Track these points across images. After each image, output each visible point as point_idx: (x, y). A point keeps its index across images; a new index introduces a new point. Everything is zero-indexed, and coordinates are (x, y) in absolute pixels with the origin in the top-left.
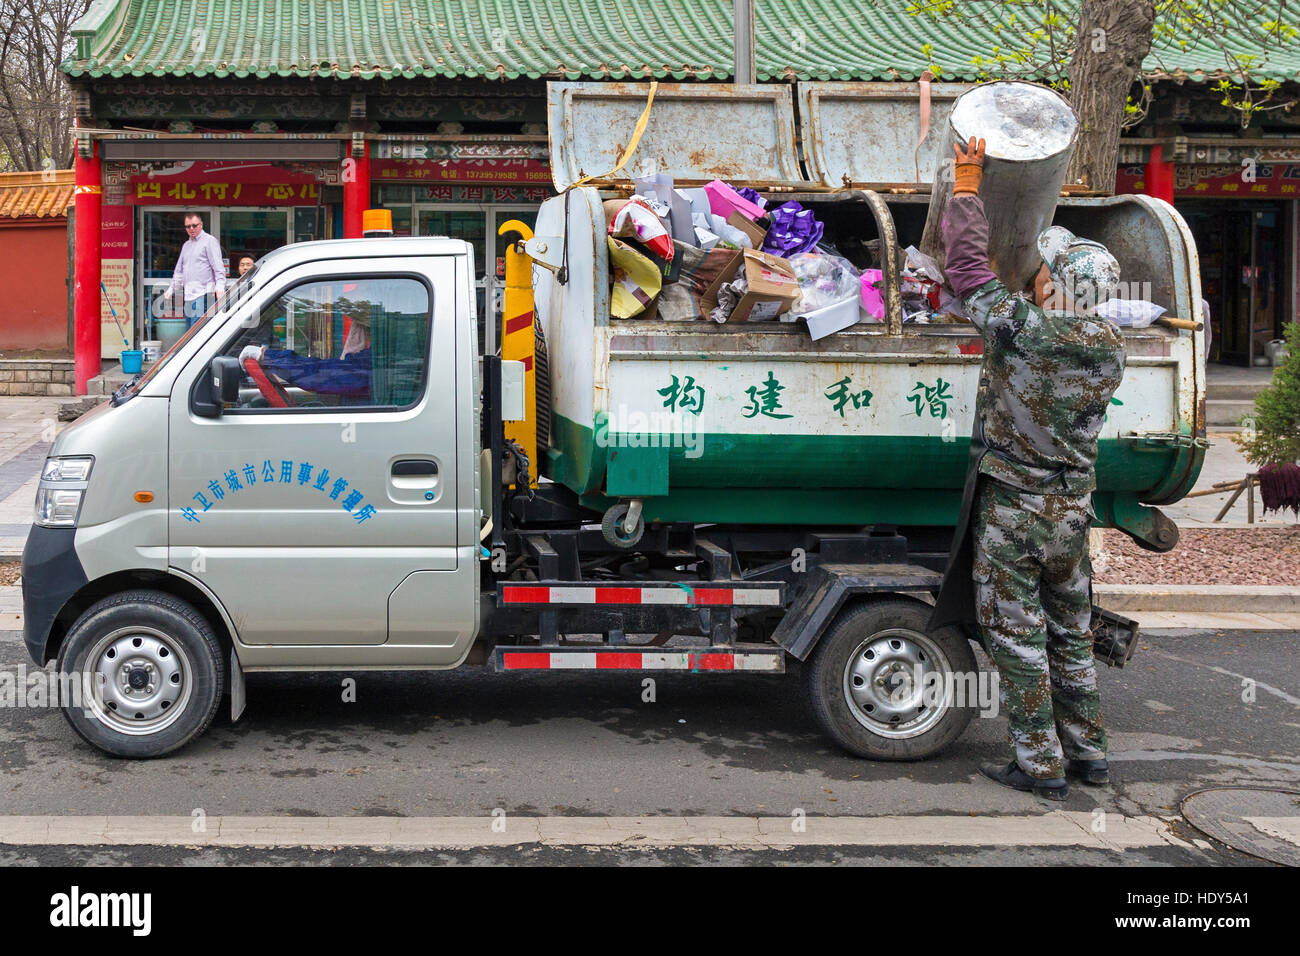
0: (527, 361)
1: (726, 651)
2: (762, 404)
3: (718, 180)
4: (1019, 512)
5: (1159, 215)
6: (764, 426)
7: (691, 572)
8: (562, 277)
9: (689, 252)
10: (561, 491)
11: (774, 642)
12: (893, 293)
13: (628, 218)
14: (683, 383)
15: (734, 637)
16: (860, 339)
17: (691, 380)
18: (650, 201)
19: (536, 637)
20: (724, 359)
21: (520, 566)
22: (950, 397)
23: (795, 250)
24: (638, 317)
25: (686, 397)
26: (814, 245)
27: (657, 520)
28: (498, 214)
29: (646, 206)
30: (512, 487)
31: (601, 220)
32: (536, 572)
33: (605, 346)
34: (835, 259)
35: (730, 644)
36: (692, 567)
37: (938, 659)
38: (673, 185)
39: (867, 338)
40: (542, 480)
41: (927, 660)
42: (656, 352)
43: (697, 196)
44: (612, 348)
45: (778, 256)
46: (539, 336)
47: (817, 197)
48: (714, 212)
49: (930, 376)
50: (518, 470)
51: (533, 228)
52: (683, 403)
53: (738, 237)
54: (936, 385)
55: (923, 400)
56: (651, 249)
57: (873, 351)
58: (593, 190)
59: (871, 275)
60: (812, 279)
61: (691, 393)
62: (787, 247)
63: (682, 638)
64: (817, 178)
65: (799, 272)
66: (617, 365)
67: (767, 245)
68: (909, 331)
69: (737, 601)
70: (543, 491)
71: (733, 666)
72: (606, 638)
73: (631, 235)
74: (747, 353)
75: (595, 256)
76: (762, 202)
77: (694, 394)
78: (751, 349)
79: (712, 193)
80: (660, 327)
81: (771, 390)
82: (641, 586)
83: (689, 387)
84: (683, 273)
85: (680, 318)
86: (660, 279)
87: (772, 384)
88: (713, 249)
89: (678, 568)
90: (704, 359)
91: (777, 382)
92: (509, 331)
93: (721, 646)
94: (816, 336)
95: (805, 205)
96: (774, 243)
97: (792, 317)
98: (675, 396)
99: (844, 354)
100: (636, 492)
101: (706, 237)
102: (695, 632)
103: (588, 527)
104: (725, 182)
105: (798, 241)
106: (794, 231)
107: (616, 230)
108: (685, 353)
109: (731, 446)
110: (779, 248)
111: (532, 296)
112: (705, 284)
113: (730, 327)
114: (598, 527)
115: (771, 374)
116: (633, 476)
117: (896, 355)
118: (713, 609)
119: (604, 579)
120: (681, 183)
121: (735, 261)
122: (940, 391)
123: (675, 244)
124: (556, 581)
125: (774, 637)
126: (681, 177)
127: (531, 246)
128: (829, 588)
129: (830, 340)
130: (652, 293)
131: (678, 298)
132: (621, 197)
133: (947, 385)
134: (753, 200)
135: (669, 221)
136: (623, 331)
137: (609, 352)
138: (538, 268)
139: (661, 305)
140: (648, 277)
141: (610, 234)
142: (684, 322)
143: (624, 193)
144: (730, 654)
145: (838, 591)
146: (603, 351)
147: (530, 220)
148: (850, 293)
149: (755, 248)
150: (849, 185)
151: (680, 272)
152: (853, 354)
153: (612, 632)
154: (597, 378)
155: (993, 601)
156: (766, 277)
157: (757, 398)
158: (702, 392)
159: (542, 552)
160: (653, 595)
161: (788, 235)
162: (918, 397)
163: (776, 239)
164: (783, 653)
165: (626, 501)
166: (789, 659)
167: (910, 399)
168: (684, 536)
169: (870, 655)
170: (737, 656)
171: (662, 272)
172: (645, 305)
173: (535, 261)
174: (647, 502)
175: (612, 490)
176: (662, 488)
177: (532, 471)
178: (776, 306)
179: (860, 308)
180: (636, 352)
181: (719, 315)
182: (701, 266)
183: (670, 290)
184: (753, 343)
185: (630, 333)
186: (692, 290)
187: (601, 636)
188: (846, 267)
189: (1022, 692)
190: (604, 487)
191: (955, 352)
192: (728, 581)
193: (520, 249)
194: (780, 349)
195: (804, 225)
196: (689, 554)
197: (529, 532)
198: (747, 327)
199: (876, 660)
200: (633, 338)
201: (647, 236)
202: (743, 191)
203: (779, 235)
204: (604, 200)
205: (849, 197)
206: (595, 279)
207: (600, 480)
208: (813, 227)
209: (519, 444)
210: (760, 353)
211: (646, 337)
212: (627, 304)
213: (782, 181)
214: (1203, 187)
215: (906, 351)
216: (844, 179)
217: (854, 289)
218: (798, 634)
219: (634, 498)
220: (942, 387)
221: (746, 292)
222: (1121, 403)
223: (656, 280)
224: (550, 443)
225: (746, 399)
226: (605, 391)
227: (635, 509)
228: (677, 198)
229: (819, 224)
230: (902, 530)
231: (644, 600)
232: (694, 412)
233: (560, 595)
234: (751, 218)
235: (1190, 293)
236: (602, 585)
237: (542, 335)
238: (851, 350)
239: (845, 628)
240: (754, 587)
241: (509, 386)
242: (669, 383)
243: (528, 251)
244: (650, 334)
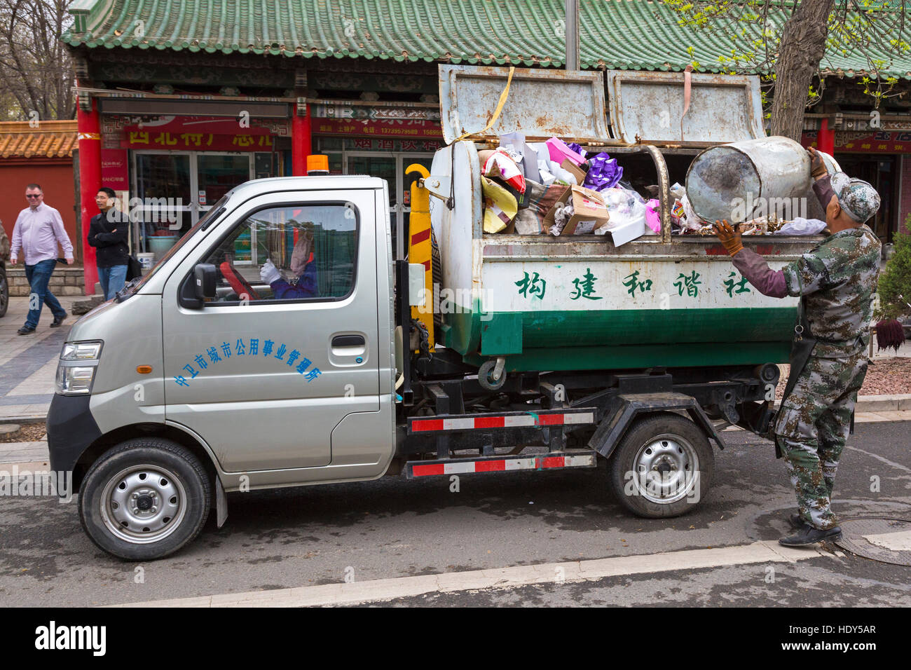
0: (426, 264)
1: (559, 455)
2: (583, 290)
3: (555, 137)
6: (584, 305)
7: (537, 404)
8: (450, 204)
9: (536, 188)
10: (450, 353)
11: (590, 447)
12: (666, 215)
13: (495, 164)
14: (532, 277)
15: (564, 446)
16: (645, 246)
17: (537, 275)
18: (509, 152)
19: (434, 454)
20: (558, 260)
21: (423, 406)
22: (700, 283)
23: (603, 187)
24: (502, 232)
25: (534, 287)
26: (617, 182)
27: (515, 370)
28: (404, 159)
29: (507, 155)
30: (417, 352)
31: (477, 165)
32: (434, 409)
33: (480, 253)
34: (630, 192)
35: (562, 450)
36: (538, 401)
37: (690, 452)
38: (524, 140)
39: (649, 245)
40: (438, 346)
41: (683, 454)
42: (514, 257)
43: (541, 148)
44: (484, 254)
45: (594, 190)
46: (435, 246)
47: (619, 150)
48: (551, 160)
49: (688, 270)
50: (421, 340)
51: (429, 170)
52: (531, 291)
53: (569, 177)
54: (691, 275)
55: (683, 285)
56: (510, 185)
57: (653, 254)
58: (471, 143)
59: (653, 203)
60: (616, 206)
61: (537, 284)
62: (600, 184)
63: (531, 448)
64: (619, 137)
65: (607, 201)
66: (488, 265)
67: (587, 183)
68: (675, 240)
69: (566, 422)
70: (438, 354)
71: (563, 465)
72: (481, 451)
73: (497, 175)
74: (573, 256)
75: (473, 190)
76: (584, 153)
77: (539, 284)
78: (576, 253)
79: (551, 146)
80: (516, 239)
81: (588, 281)
82: (504, 415)
83: (536, 280)
84: (532, 202)
85: (530, 233)
86: (516, 206)
87: (590, 277)
88: (551, 185)
89: (528, 402)
90: (545, 260)
91: (592, 275)
92: (414, 243)
93: (556, 452)
94: (617, 244)
95: (611, 155)
96: (591, 181)
97: (602, 231)
98: (526, 286)
99: (635, 256)
100: (501, 352)
101: (548, 178)
102: (540, 444)
103: (468, 377)
104: (560, 138)
105: (606, 180)
106: (604, 172)
107: (487, 171)
108: (533, 256)
109: (563, 319)
110: (595, 184)
111: (430, 218)
112: (547, 209)
113: (563, 238)
114: (476, 377)
115: (588, 270)
116: (499, 341)
117: (667, 256)
118: (551, 428)
119: (480, 412)
120: (530, 139)
121: (566, 194)
122: (694, 279)
123: (526, 181)
124: (448, 415)
125: (590, 444)
126: (531, 135)
127: (429, 183)
128: (624, 411)
129: (626, 247)
130: (511, 215)
131: (528, 219)
132: (490, 149)
133: (698, 275)
134: (578, 152)
135: (522, 166)
136: (491, 242)
137: (482, 257)
138: (434, 198)
139: (517, 224)
140: (508, 204)
141: (483, 174)
142: (532, 236)
143: (492, 146)
144: (562, 457)
145: (630, 412)
146: (478, 256)
147: (428, 164)
148: (639, 215)
149: (579, 184)
150: (639, 142)
151: (530, 201)
152: (640, 256)
153: (485, 447)
154: (475, 275)
155: (797, 421)
156: (586, 204)
157: (580, 286)
158: (544, 283)
159: (438, 396)
160: (511, 421)
161: (600, 176)
162: (680, 283)
163: (592, 178)
164: (595, 454)
165: (494, 358)
166: (599, 458)
167: (675, 285)
168: (532, 380)
169: (649, 452)
170: (566, 458)
171: (518, 201)
172: (506, 224)
173: (431, 193)
174: (508, 358)
175: (484, 352)
176: (518, 349)
177: (431, 340)
178: (592, 224)
179: (646, 225)
180: (501, 257)
181: (555, 230)
182: (545, 196)
183: (523, 214)
184: (577, 249)
185: (497, 243)
186: (538, 213)
187: (478, 450)
188: (636, 197)
189: (810, 473)
190: (480, 350)
191: (704, 254)
192: (561, 409)
193: (421, 185)
194: (594, 253)
195: (610, 169)
196: (536, 392)
197: (429, 382)
198: (574, 239)
199: (653, 455)
200: (498, 247)
201: (508, 176)
202: (571, 145)
203: (594, 176)
204: (478, 150)
205: (639, 150)
206: (473, 206)
207: (477, 345)
208: (616, 170)
209: (421, 322)
210: (582, 256)
211: (507, 246)
212: (494, 223)
213: (596, 139)
214: (850, 146)
215: (674, 253)
216: (636, 138)
217: (641, 212)
218: (605, 441)
219: (499, 356)
220: (695, 276)
221: (573, 214)
223: (513, 206)
224: (442, 321)
225: (573, 287)
226: (480, 283)
227: (500, 364)
228: (528, 149)
229: (620, 169)
230: (669, 370)
231: (506, 425)
232: (538, 296)
233: (451, 424)
234: (576, 164)
236: (478, 416)
237: (437, 245)
238: (639, 253)
239: (634, 435)
240: (577, 412)
241: (414, 281)
242: (522, 277)
243: (426, 186)
244: (510, 244)
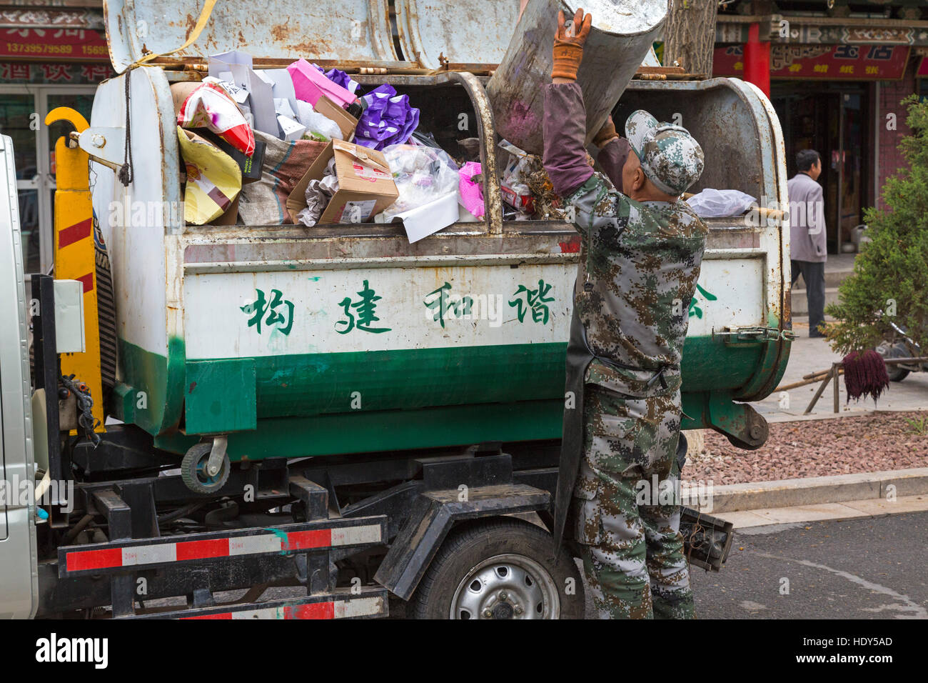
0: (86, 281)
1: (325, 599)
2: (357, 318)
3: (303, 60)
4: (625, 420)
5: (750, 100)
6: (361, 342)
7: (286, 514)
8: (126, 176)
9: (273, 145)
10: (133, 433)
11: (377, 584)
12: (493, 187)
13: (201, 105)
14: (270, 297)
15: (333, 583)
16: (459, 241)
17: (279, 294)
18: (226, 84)
19: (110, 608)
20: (315, 268)
21: (87, 526)
22: (551, 299)
23: (389, 141)
24: (216, 222)
25: (273, 314)
26: (410, 135)
27: (246, 457)
29: (221, 90)
30: (73, 433)
31: (168, 107)
32: (105, 531)
33: (178, 259)
34: (432, 150)
35: (329, 590)
36: (287, 508)
37: (544, 584)
38: (252, 65)
39: (467, 238)
40: (110, 421)
41: (534, 585)
42: (237, 263)
43: (279, 78)
44: (186, 261)
45: (371, 147)
46: (100, 248)
47: (413, 80)
48: (299, 97)
49: (531, 278)
50: (79, 412)
51: (89, 121)
52: (270, 322)
53: (327, 127)
54: (537, 287)
55: (525, 304)
56: (228, 142)
57: (474, 253)
58: (158, 71)
59: (470, 169)
60: (408, 174)
61: (278, 309)
62: (381, 138)
63: (279, 590)
64: (413, 59)
65: (394, 167)
66: (193, 279)
67: (359, 136)
68: (510, 229)
69: (335, 542)
70: (110, 435)
71: (332, 614)
72: (190, 600)
73: (204, 125)
74: (339, 260)
75: (163, 151)
76: (353, 85)
77: (282, 309)
78: (344, 256)
79: (296, 74)
80: (241, 233)
81: (366, 301)
82: (228, 536)
83: (276, 303)
84: (266, 169)
85: (264, 222)
86: (239, 177)
87: (368, 295)
88: (299, 141)
89: (272, 511)
90: (292, 269)
91: (373, 292)
92: (63, 244)
93: (320, 595)
94: (413, 237)
95: (399, 89)
96: (367, 134)
97: (388, 217)
98: (261, 314)
99: (443, 258)
100: (220, 428)
101: (290, 127)
102: (292, 582)
103: (167, 473)
104: (311, 61)
105: (392, 130)
106: (387, 118)
107: (188, 118)
108: (271, 263)
109: (324, 367)
110: (372, 139)
111: (90, 200)
112: (292, 181)
113: (321, 231)
114: (178, 472)
115: (366, 283)
116: (216, 409)
117: (496, 256)
118: (310, 553)
119: (187, 531)
120: (260, 63)
121: (322, 155)
122: (542, 294)
123: (256, 135)
124: (129, 540)
125: (377, 578)
126: (262, 56)
127: (87, 139)
128: (433, 518)
129: (428, 243)
130: (231, 193)
131: (261, 199)
132: (192, 80)
133: (549, 287)
134: (343, 84)
135: (248, 108)
136: (198, 239)
137: (183, 265)
138: (95, 165)
139: (242, 207)
140: (226, 174)
141: (180, 123)
142: (269, 227)
143: (195, 75)
144: (330, 602)
145: (443, 518)
146: (175, 265)
147: (85, 105)
148: (448, 188)
149: (346, 139)
150: (446, 67)
151: (262, 168)
152: (452, 257)
153: (197, 592)
154: (170, 296)
155: (599, 518)
156: (358, 173)
157: (352, 310)
158: (291, 306)
159: (111, 507)
160: (242, 545)
161: (382, 124)
162: (519, 302)
163: (368, 128)
164: (386, 595)
165: (208, 439)
166: (393, 601)
167: (512, 304)
168: (273, 474)
169: (476, 586)
170: (337, 604)
171: (242, 169)
172: (223, 208)
173: (92, 158)
174: (233, 438)
175: (189, 430)
176: (250, 423)
177: (97, 411)
178: (371, 205)
179: (460, 206)
180: (215, 264)
181: (308, 217)
182: (289, 160)
183: (252, 189)
184: (346, 248)
185: (208, 242)
186: (277, 189)
187: (184, 598)
188: (443, 158)
189: (627, 608)
190: (182, 425)
191: (556, 251)
192: (326, 520)
193: (73, 143)
194: (375, 254)
195: (398, 111)
196: (283, 494)
197: (96, 484)
198: (339, 230)
199: (483, 591)
200: (210, 248)
201: (223, 125)
202: (331, 73)
203: (371, 124)
204: (171, 83)
205: (446, 80)
206: (164, 179)
207: (177, 416)
208: (409, 115)
209: (79, 381)
210: (354, 260)
211: (225, 246)
212: (203, 207)
213: (374, 61)
214: (796, 68)
215: (507, 251)
216: (441, 59)
217: (452, 184)
218: (402, 571)
219: (218, 435)
220: (544, 289)
221: (336, 190)
222: (714, 298)
223: (235, 179)
224: (118, 377)
225: (340, 313)
226: (180, 311)
227: (219, 447)
228: (256, 81)
229: (414, 111)
230: (507, 447)
231: (233, 552)
232: (282, 330)
233: (135, 555)
234: (341, 104)
235: (777, 181)
236: (183, 540)
237: (104, 247)
238: (450, 252)
239: (450, 558)
240: (353, 524)
241: (64, 311)
242: (252, 299)
243: (82, 145)
244: (230, 242)
